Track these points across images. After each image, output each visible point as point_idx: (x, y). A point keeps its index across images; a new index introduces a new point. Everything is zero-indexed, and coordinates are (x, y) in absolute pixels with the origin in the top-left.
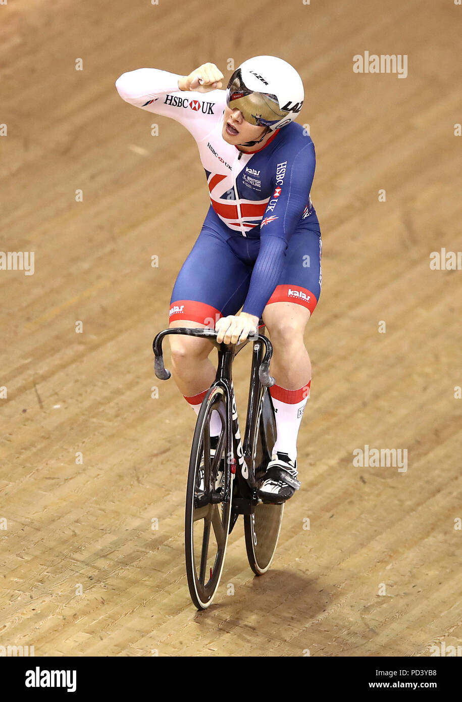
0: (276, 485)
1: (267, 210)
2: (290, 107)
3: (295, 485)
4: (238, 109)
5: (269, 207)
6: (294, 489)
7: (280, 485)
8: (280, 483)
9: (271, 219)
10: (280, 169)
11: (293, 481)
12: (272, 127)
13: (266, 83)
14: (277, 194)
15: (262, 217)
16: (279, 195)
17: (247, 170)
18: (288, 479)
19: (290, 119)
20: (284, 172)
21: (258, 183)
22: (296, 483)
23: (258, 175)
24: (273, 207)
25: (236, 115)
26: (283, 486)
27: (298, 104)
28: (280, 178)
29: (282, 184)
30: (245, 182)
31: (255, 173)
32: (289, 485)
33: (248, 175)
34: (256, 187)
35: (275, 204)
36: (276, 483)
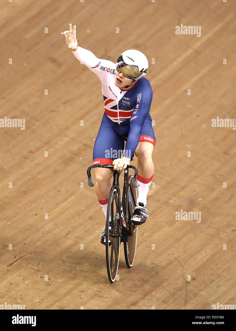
0: (139, 217)
1: (133, 114)
2: (143, 71)
3: (146, 216)
4: (122, 72)
5: (134, 112)
6: (146, 218)
7: (141, 217)
8: (141, 216)
9: (135, 117)
10: (139, 97)
11: (146, 215)
12: (136, 79)
13: (133, 61)
14: (137, 107)
15: (131, 116)
16: (138, 107)
17: (124, 98)
18: (144, 214)
19: (143, 76)
20: (140, 97)
21: (129, 103)
22: (147, 215)
23: (129, 100)
24: (136, 112)
25: (121, 75)
26: (142, 217)
27: (146, 69)
28: (139, 100)
29: (139, 103)
30: (123, 103)
31: (128, 99)
32: (144, 217)
33: (124, 100)
34: (128, 105)
35: (136, 111)
36: (139, 216)
